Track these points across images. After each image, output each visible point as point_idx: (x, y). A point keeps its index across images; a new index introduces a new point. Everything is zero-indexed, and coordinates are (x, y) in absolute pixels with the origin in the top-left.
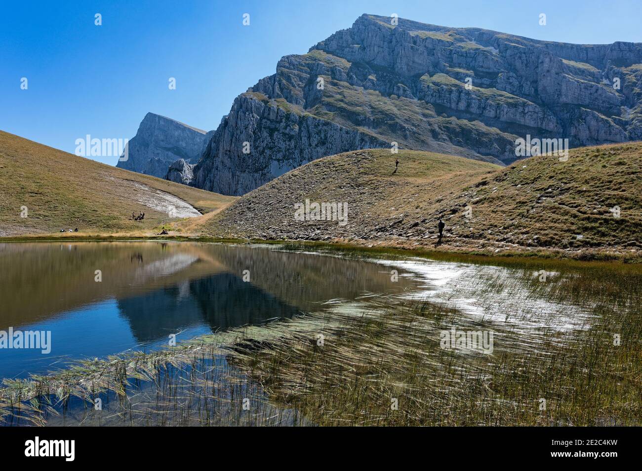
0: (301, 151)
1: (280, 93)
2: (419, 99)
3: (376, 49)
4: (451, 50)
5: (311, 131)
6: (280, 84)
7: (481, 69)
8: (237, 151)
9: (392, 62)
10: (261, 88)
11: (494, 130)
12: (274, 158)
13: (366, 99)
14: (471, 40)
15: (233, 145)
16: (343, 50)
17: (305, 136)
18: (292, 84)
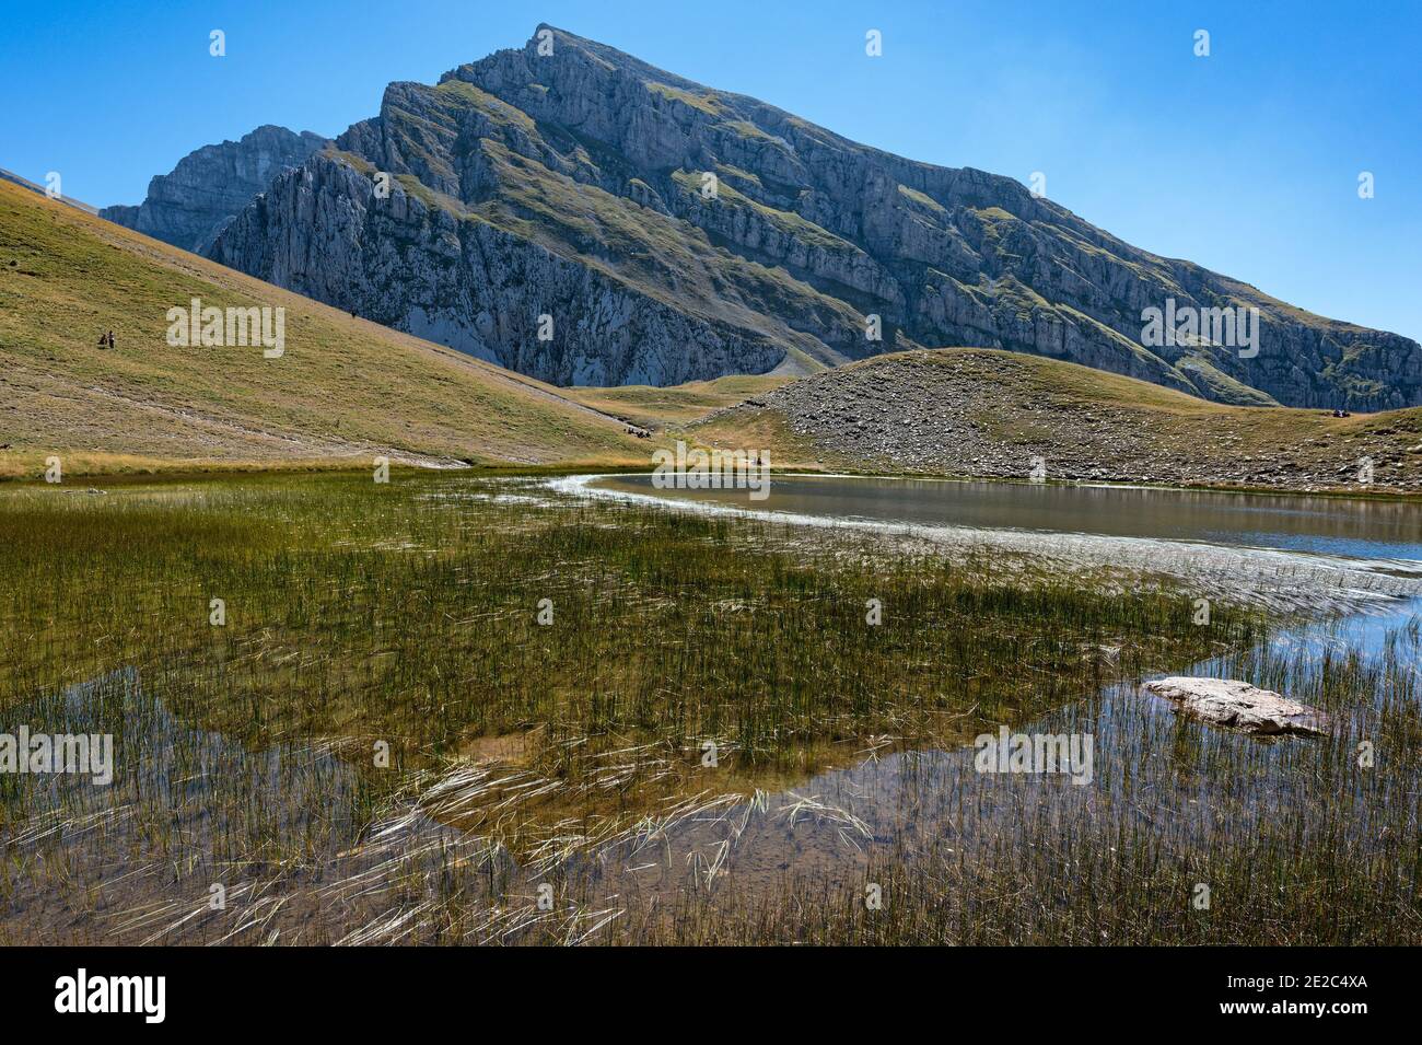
0: (474, 293)
1: (402, 163)
2: (679, 216)
3: (585, 103)
4: (719, 133)
5: (488, 254)
6: (398, 142)
7: (771, 177)
8: (324, 276)
9: (616, 135)
10: (357, 143)
11: (806, 288)
12: (415, 301)
13: (588, 204)
14: (746, 119)
15: (313, 264)
16: (516, 94)
17: (479, 263)
18: (427, 147)
